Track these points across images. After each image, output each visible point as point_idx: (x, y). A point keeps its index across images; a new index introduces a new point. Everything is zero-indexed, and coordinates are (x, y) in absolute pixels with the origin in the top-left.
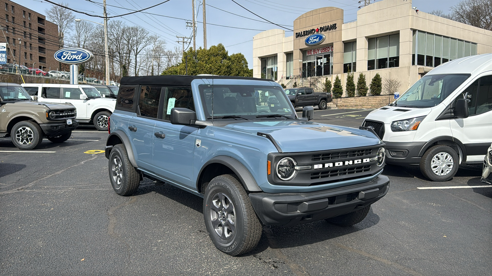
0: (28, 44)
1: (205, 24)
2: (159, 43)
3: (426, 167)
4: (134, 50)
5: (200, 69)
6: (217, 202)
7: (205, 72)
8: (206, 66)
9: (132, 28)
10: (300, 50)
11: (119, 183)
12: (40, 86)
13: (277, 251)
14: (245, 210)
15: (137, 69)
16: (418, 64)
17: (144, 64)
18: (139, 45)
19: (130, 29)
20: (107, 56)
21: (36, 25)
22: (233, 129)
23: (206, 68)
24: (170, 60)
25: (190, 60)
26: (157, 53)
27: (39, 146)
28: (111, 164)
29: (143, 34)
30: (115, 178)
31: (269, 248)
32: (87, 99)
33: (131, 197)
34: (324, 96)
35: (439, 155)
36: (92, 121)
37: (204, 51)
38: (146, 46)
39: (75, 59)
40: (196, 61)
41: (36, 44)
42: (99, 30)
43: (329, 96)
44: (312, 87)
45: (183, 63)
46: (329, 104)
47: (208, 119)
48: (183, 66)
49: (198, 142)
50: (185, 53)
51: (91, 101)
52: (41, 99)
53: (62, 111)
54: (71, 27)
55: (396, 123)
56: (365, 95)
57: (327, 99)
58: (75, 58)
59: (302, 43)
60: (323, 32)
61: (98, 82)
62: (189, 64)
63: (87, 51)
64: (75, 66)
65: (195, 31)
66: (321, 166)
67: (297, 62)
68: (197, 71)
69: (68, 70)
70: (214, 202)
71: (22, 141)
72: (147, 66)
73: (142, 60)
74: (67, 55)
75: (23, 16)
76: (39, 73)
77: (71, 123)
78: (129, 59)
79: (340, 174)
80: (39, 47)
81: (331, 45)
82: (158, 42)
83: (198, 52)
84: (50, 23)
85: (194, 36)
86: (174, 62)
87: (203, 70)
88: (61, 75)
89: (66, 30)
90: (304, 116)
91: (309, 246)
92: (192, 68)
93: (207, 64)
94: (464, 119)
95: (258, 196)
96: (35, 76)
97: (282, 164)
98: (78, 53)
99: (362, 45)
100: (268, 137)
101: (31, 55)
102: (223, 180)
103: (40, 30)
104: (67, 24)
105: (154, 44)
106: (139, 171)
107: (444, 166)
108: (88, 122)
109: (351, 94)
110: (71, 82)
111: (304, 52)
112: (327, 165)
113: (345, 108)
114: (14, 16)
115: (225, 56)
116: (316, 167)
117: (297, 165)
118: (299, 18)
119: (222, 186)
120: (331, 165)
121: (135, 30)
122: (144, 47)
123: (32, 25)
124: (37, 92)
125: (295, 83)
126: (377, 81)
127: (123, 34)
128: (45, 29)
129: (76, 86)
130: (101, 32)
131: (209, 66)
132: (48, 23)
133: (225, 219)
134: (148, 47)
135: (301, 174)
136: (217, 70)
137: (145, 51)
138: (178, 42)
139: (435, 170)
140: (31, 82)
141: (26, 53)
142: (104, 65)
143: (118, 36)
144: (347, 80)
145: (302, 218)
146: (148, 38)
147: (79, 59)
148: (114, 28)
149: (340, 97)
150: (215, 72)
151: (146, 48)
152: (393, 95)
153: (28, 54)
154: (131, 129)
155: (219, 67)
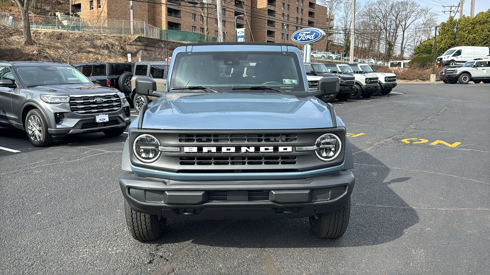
2: (431, 15)
4: (402, 26)
5: (460, 41)
7: (467, 43)
8: (469, 37)
9: (402, 3)
17: (412, 39)
18: (408, 19)
19: (399, 3)
21: (308, 10)
23: (468, 39)
25: (448, 31)
29: (413, 8)
37: (467, 20)
38: (415, 20)
42: (367, 8)
45: (440, 35)
48: (439, 39)
54: (340, 8)
58: (309, 38)
62: (446, 36)
64: (308, 45)
68: (457, 43)
72: (414, 42)
73: (410, 36)
74: (302, 36)
75: (297, 3)
78: (396, 35)
82: (429, 15)
83: (460, 20)
84: (320, 6)
87: (464, 42)
89: (335, 12)
92: (450, 40)
93: (470, 34)
103: (311, 14)
104: (336, 6)
105: (425, 17)
114: (289, 4)
120: (214, 150)
121: (405, 4)
122: (413, 22)
123: (304, 10)
127: (392, 9)
128: (314, 13)
130: (369, 11)
131: (472, 37)
132: (319, 6)
134: (418, 20)
136: (483, 40)
137: (414, 25)
138: (444, 12)
143: (386, 13)
146: (419, 11)
147: (312, 38)
148: (382, 5)
150: (480, 43)
151: (415, 22)
155: (486, 36)
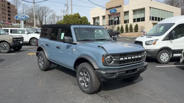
0: (4, 13)
1: (72, 5)
2: (54, 12)
3: (158, 58)
4: (44, 15)
5: (70, 22)
6: (82, 73)
10: (108, 15)
11: (42, 66)
12: (9, 29)
13: (105, 92)
14: (93, 76)
15: (46, 22)
16: (152, 20)
17: (49, 20)
18: (47, 13)
19: (43, 7)
20: (35, 17)
21: (7, 6)
22: (88, 45)
24: (58, 19)
26: (53, 17)
27: (10, 52)
28: (39, 58)
29: (48, 9)
30: (40, 64)
31: (102, 91)
32: (28, 34)
33: (47, 71)
34: (117, 32)
35: (163, 54)
36: (29, 42)
37: (71, 16)
39: (22, 19)
40: (68, 19)
41: (7, 13)
42: (31, 8)
43: (119, 32)
44: (113, 29)
46: (119, 35)
47: (78, 41)
48: (63, 21)
49: (74, 50)
50: (64, 16)
51: (29, 34)
52: (10, 34)
53: (18, 38)
54: (20, 6)
55: (147, 42)
56: (132, 32)
57: (118, 34)
59: (108, 12)
60: (116, 8)
61: (31, 27)
62: (66, 20)
63: (27, 16)
64: (22, 21)
65: (68, 8)
66: (123, 59)
67: (107, 19)
69: (20, 23)
70: (81, 73)
71: (3, 50)
74: (19, 17)
75: (2, 2)
76: (8, 24)
77: (22, 43)
78: (43, 18)
79: (130, 62)
80: (8, 14)
81: (120, 13)
83: (69, 16)
85: (68, 10)
86: (60, 20)
88: (17, 25)
90: (114, 40)
91: (117, 89)
92: (67, 22)
94: (173, 40)
95: (99, 71)
96: (7, 25)
97: (108, 58)
98: (24, 16)
99: (131, 13)
100: (102, 47)
101: (5, 17)
102: (84, 65)
103: (9, 7)
105: (52, 13)
106: (50, 61)
107: (165, 58)
108: (28, 42)
109: (127, 31)
110: (21, 27)
111: (109, 16)
112: (125, 59)
113: (125, 37)
115: (79, 17)
116: (121, 59)
117: (114, 58)
118: (107, 3)
119: (84, 67)
120: (127, 58)
121: (45, 8)
123: (5, 6)
124: (8, 31)
125: (106, 27)
126: (137, 27)
127: (40, 9)
129: (23, 29)
131: (73, 21)
132: (12, 5)
133: (85, 80)
134: (50, 14)
135: (115, 62)
138: (62, 12)
139: (162, 60)
140: (6, 27)
141: (3, 16)
142: (33, 21)
143: (38, 10)
144: (126, 26)
145: (116, 79)
146: (50, 11)
147: (24, 18)
148: (37, 7)
149: (123, 33)
152: (143, 31)
153: (4, 17)
154: (47, 45)
155: (77, 21)
